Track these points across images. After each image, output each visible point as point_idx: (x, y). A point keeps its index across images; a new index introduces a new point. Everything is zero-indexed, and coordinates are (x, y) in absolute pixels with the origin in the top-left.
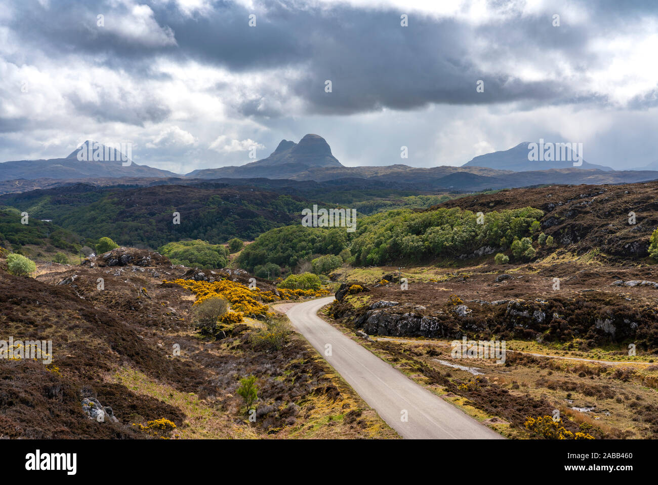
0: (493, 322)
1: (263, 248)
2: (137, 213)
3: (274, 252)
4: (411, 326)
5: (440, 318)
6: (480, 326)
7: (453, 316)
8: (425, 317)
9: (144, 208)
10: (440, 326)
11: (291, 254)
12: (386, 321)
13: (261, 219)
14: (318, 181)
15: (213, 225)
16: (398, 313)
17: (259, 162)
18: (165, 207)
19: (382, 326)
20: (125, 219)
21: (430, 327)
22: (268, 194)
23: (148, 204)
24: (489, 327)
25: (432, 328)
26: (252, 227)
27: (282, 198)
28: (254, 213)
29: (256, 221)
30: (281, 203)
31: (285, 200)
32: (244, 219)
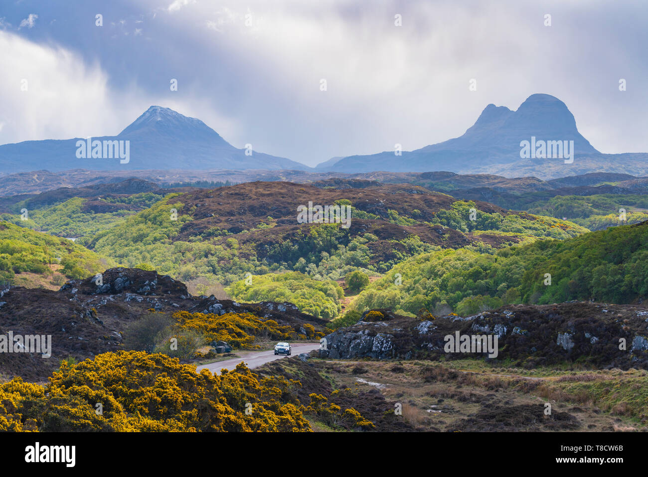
2: (212, 228)
3: (412, 292)
4: (363, 346)
5: (395, 336)
7: (413, 333)
8: (378, 335)
9: (223, 219)
10: (393, 346)
13: (415, 241)
15: (333, 250)
18: (257, 218)
20: (191, 238)
21: (382, 347)
23: (231, 214)
25: (384, 348)
26: (398, 254)
27: (459, 206)
28: (404, 230)
29: (405, 244)
30: (457, 214)
31: (463, 210)
32: (385, 241)
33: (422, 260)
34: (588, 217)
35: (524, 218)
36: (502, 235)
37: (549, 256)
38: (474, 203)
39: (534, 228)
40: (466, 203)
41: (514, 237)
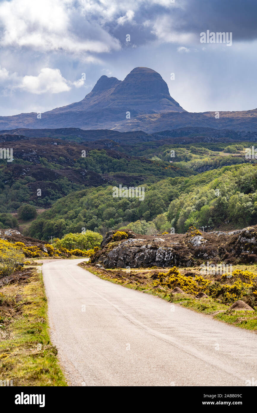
0: (224, 250)
1: (61, 216)
3: (75, 220)
4: (147, 257)
5: (175, 248)
6: (210, 254)
7: (188, 246)
8: (160, 248)
10: (174, 256)
11: (96, 223)
12: (125, 254)
13: (64, 181)
14: (149, 132)
16: (137, 246)
17: (70, 106)
19: (120, 260)
21: (164, 258)
22: (75, 148)
24: (220, 255)
25: (166, 258)
26: (52, 191)
27: (94, 153)
28: (55, 173)
29: (56, 184)
30: (93, 160)
31: (97, 157)
32: (41, 182)
33: (79, 195)
34: (189, 160)
35: (144, 162)
36: (130, 175)
37: (180, 190)
38: (105, 151)
39: (152, 169)
40: (99, 151)
41: (139, 176)
